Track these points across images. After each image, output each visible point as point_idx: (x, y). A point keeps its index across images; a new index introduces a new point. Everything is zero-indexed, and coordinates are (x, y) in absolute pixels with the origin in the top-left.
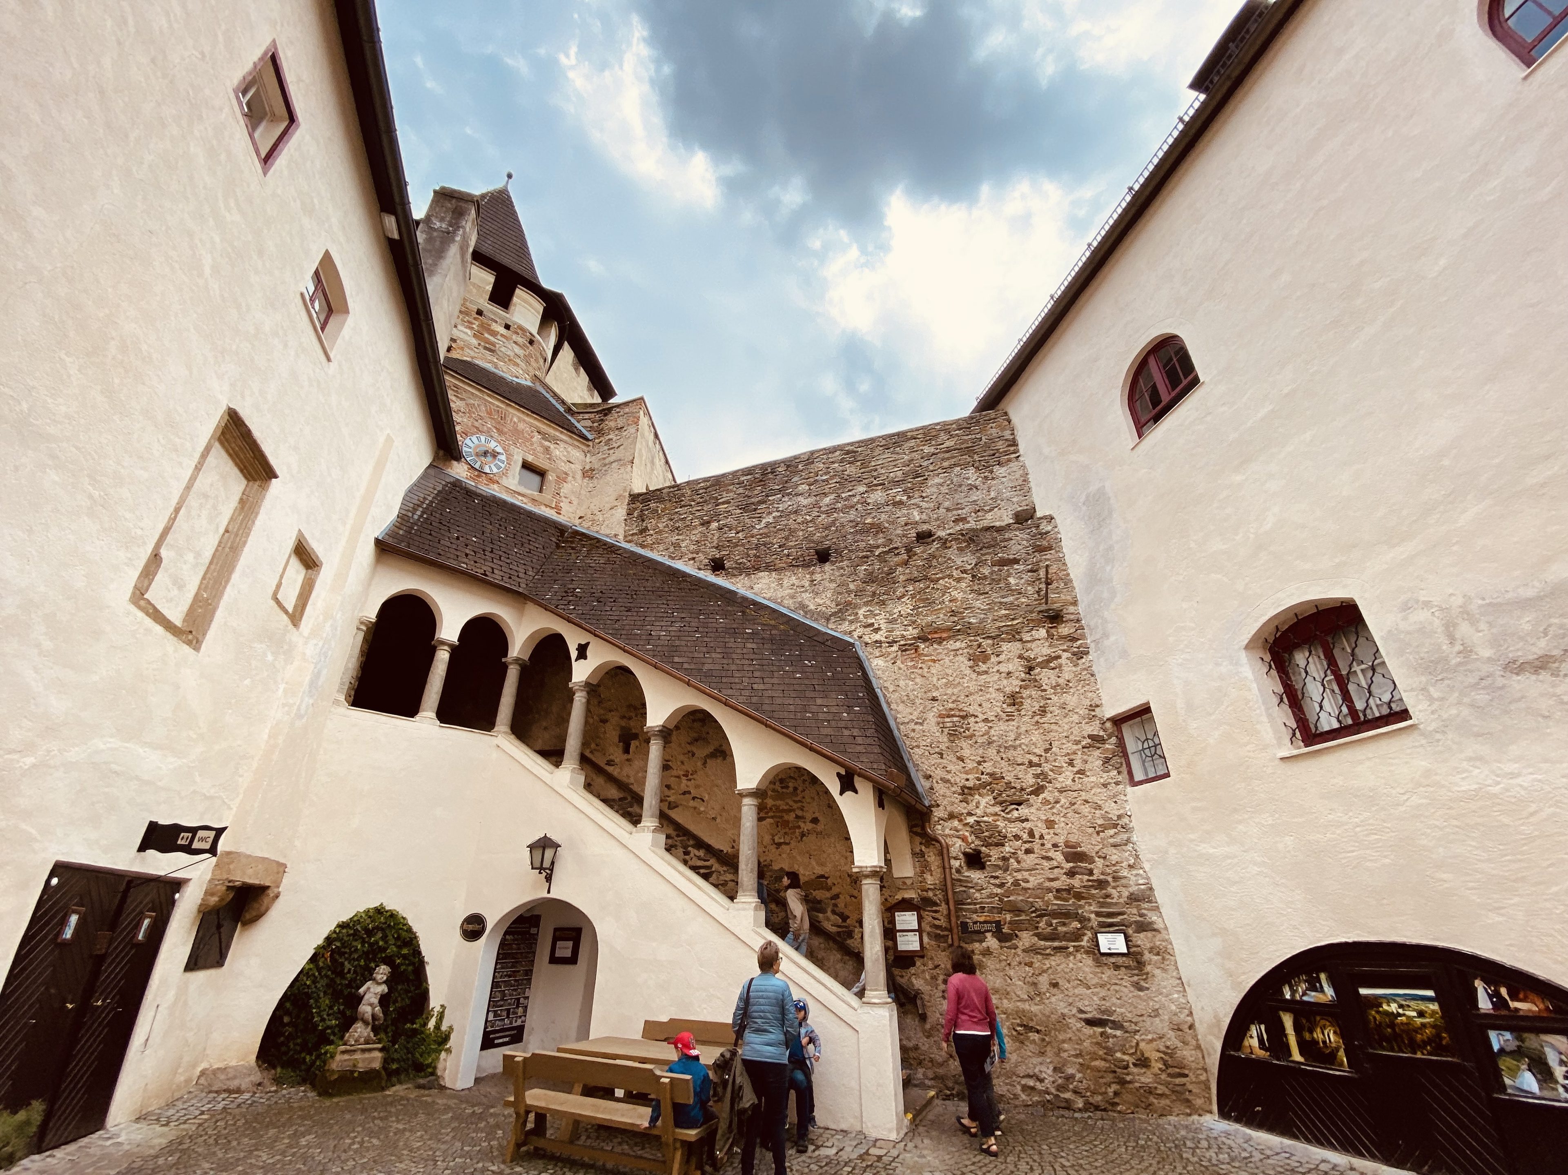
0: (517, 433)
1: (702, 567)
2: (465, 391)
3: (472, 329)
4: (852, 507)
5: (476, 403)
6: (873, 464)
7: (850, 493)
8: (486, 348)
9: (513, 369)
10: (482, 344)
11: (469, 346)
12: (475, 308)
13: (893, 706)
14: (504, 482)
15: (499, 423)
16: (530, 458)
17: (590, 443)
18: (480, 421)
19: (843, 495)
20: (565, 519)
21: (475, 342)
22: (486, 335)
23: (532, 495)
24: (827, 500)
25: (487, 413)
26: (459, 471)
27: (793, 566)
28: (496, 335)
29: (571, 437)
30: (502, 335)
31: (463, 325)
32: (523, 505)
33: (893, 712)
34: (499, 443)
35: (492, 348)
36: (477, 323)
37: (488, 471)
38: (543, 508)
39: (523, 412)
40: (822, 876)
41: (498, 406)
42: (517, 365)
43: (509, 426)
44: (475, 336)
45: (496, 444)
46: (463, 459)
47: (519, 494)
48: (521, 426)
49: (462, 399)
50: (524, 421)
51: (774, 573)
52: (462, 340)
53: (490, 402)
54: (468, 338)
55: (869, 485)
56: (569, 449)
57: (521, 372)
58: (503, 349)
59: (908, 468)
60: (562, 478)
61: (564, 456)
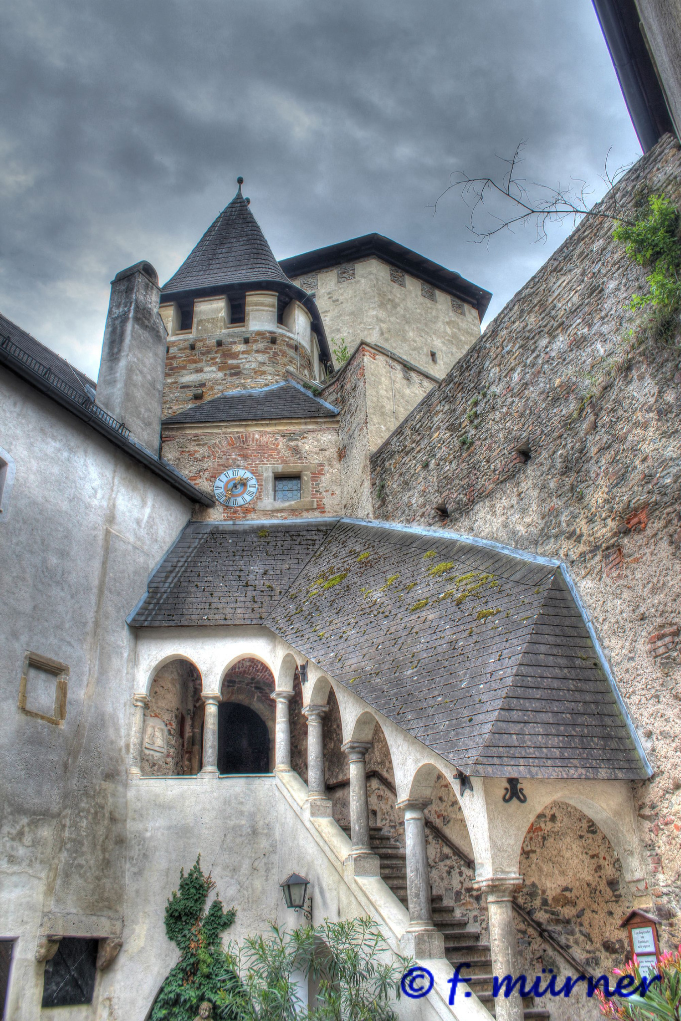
0: (262, 449)
1: (431, 521)
2: (205, 435)
3: (215, 364)
4: (539, 372)
5: (217, 441)
6: (550, 300)
7: (534, 355)
8: (232, 375)
9: (261, 380)
10: (228, 372)
11: (216, 382)
12: (213, 342)
13: (606, 643)
14: (261, 505)
15: (242, 448)
16: (280, 468)
17: (339, 418)
18: (224, 457)
19: (528, 361)
20: (330, 515)
21: (220, 375)
22: (230, 362)
23: (291, 505)
24: (516, 376)
25: (229, 444)
26: (216, 517)
27: (502, 482)
28: (238, 356)
29: (317, 423)
30: (243, 353)
31: (207, 365)
32: (284, 521)
33: (606, 651)
34: (247, 468)
35: (237, 370)
36: (219, 355)
37: (242, 503)
38: (305, 514)
39: (262, 425)
40: (566, 889)
41: (237, 433)
42: (264, 373)
43: (252, 445)
44: (220, 369)
45: (243, 472)
46: (217, 503)
47: (278, 511)
48: (265, 439)
49: (204, 445)
50: (266, 432)
51: (486, 501)
52: (210, 380)
53: (230, 433)
54: (214, 375)
55: (550, 334)
56: (319, 437)
57: (270, 377)
58: (247, 366)
59: (583, 285)
60: (317, 474)
61: (315, 447)
